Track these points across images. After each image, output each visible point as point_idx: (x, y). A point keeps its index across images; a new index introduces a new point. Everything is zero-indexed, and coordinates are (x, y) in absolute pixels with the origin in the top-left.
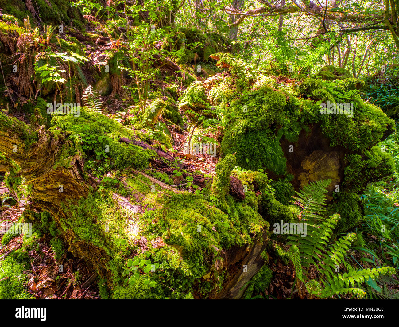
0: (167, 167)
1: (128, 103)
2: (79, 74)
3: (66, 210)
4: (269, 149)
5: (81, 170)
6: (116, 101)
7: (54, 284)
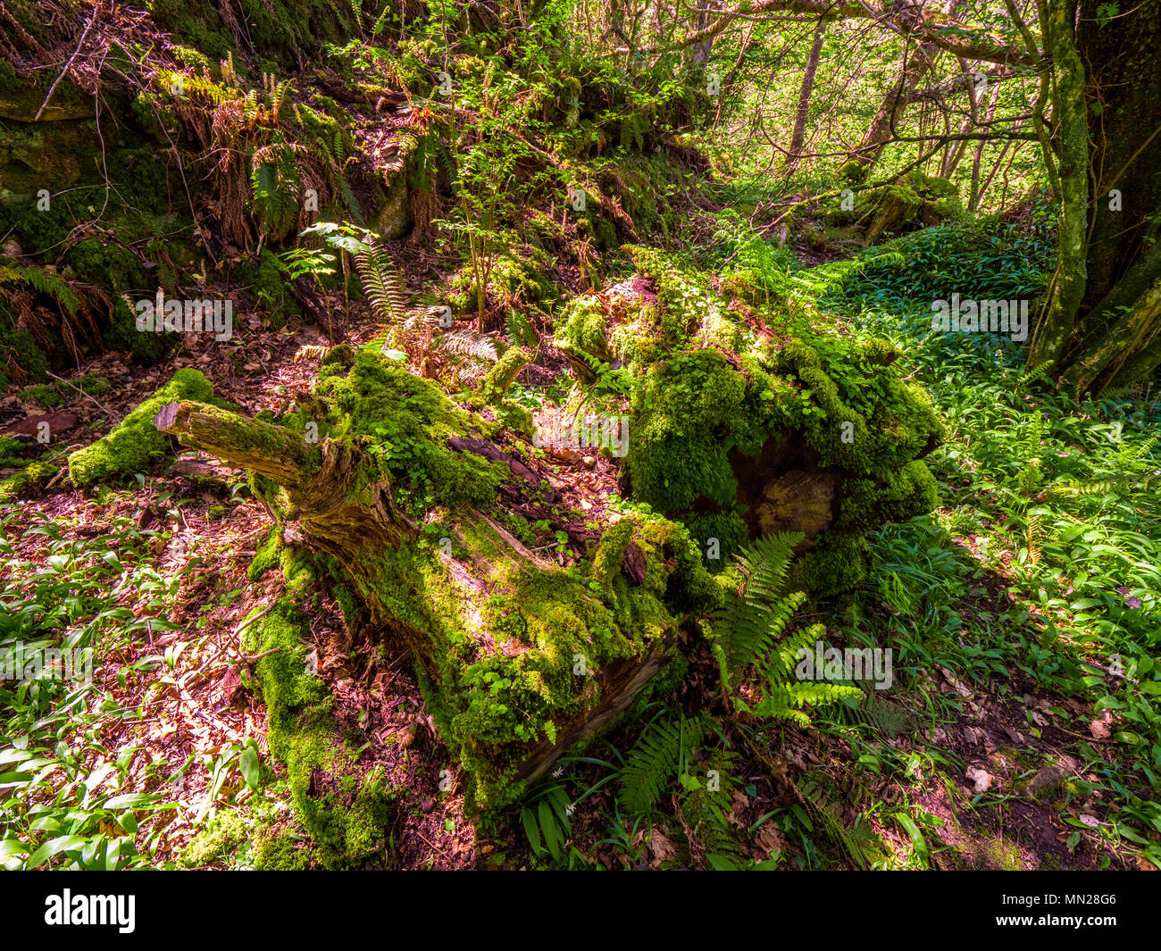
0: (527, 500)
1: (448, 261)
2: (344, 195)
3: (365, 563)
4: (707, 467)
5: (387, 506)
6: (423, 253)
7: (348, 662)
